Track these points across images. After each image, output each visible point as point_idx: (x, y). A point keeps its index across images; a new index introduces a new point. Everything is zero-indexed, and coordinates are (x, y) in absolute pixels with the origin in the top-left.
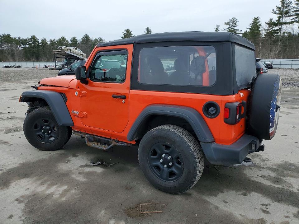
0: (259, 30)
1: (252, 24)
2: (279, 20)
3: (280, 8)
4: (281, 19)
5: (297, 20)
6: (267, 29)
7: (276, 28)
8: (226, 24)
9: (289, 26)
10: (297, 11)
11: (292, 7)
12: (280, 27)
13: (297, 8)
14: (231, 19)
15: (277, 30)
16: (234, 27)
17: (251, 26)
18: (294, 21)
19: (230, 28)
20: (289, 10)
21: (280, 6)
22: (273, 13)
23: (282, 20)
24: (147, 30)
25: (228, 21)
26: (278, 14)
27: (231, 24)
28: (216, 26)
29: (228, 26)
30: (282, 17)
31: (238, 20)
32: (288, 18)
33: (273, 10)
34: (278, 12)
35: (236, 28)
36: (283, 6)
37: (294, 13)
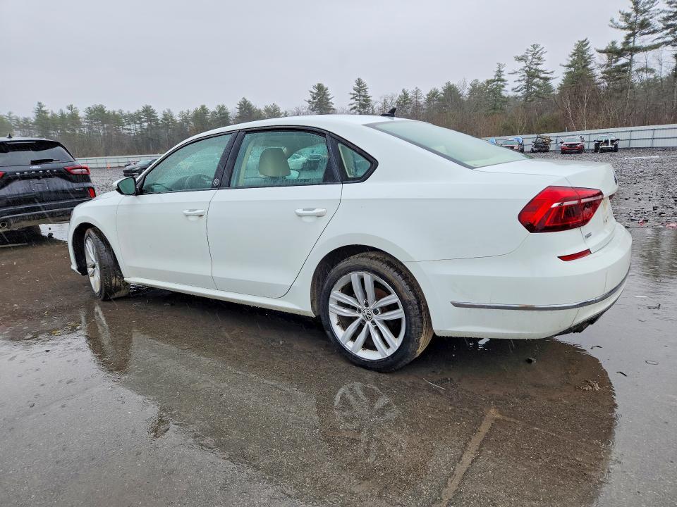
0: (589, 67)
1: (574, 54)
2: (627, 43)
3: (628, 15)
4: (632, 39)
5: (669, 38)
6: (603, 63)
7: (623, 61)
8: (519, 59)
9: (650, 53)
10: (668, 19)
11: (658, 12)
12: (629, 58)
13: (671, 12)
14: (531, 48)
15: (623, 65)
16: (538, 64)
17: (571, 59)
18: (663, 43)
19: (527, 69)
20: (651, 18)
21: (629, 11)
22: (612, 26)
23: (634, 41)
24: (358, 84)
25: (523, 54)
26: (624, 29)
27: (530, 58)
28: (497, 66)
29: (522, 64)
30: (633, 35)
31: (544, 50)
32: (650, 36)
33: (612, 21)
34: (623, 24)
35: (540, 67)
36: (637, 10)
37: (661, 25)
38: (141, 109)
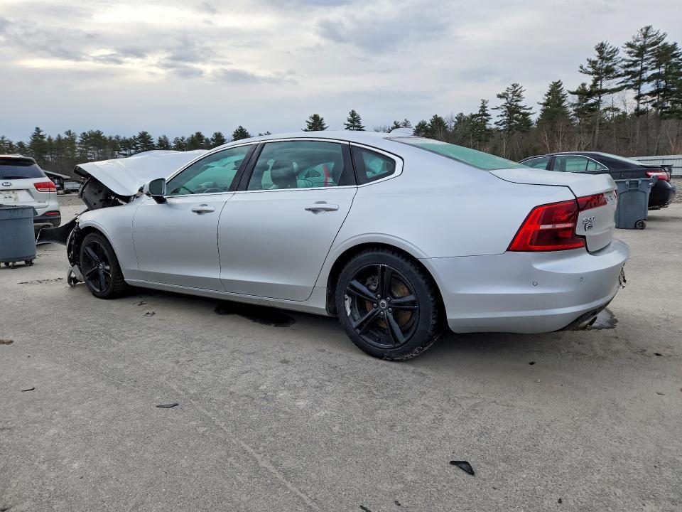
0: (563, 104)
1: (549, 94)
2: (595, 85)
3: (595, 62)
4: (599, 82)
5: (630, 83)
6: (575, 102)
7: (591, 101)
8: (499, 96)
9: (616, 95)
10: (629, 66)
11: (620, 60)
12: (598, 98)
13: (631, 61)
14: (510, 87)
15: (592, 105)
16: (517, 101)
17: (547, 98)
18: (625, 86)
19: (508, 105)
20: (615, 64)
21: (596, 59)
22: (581, 72)
23: (601, 85)
24: (352, 116)
25: (504, 91)
26: (592, 74)
27: (511, 95)
28: (481, 102)
29: (504, 101)
30: (600, 79)
31: (523, 89)
32: (615, 80)
33: (581, 67)
34: (591, 70)
35: (520, 104)
36: (602, 58)
37: (623, 71)
38: (137, 135)
